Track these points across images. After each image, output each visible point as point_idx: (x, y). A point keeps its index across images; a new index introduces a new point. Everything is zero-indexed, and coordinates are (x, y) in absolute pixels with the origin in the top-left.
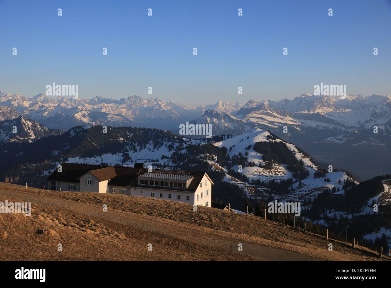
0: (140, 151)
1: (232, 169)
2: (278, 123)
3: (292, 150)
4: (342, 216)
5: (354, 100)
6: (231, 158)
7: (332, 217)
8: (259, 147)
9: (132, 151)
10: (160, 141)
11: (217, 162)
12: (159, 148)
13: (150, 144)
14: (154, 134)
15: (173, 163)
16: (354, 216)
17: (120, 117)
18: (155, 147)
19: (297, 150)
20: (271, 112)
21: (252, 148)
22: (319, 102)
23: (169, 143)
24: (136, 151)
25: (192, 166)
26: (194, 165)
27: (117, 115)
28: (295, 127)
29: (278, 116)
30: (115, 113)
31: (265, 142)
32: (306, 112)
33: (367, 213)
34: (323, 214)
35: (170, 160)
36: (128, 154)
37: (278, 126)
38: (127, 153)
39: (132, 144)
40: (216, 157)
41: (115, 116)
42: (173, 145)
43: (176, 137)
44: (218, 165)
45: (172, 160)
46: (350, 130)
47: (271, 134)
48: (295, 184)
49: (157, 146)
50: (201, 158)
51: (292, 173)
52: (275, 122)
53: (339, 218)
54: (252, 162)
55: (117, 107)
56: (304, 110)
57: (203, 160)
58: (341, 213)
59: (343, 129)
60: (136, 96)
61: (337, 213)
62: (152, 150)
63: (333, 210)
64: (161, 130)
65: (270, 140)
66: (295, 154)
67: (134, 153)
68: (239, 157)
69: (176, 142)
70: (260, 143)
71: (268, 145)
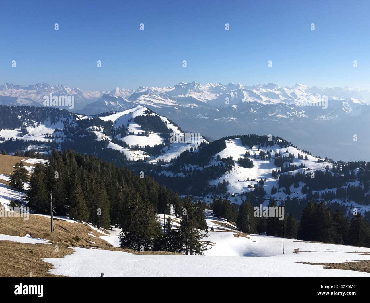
0: (38, 127)
1: (115, 137)
2: (161, 104)
3: (164, 122)
4: (195, 168)
5: (216, 87)
6: (115, 129)
7: (189, 170)
8: (139, 120)
9: (30, 127)
10: (56, 117)
11: (103, 132)
12: (55, 124)
13: (48, 121)
14: (51, 112)
15: (64, 135)
16: (204, 168)
17: (29, 101)
18: (52, 122)
19: (168, 122)
20: (156, 96)
21: (133, 120)
22: (192, 88)
23: (65, 119)
24: (34, 127)
25: (81, 137)
26: (83, 136)
27: (26, 99)
28: (174, 107)
29: (161, 99)
30: (24, 98)
31: (143, 116)
32: (182, 96)
33: (213, 165)
34: (182, 168)
35: (62, 132)
36: (26, 130)
37: (161, 106)
38: (25, 128)
39: (30, 121)
40: (102, 129)
41: (24, 100)
42: (68, 120)
43: (71, 114)
44: (104, 135)
45: (64, 132)
46: (213, 109)
47: (149, 109)
48: (165, 147)
49: (54, 122)
50: (89, 129)
51: (164, 139)
52: (159, 104)
53: (193, 170)
54: (132, 132)
55: (27, 92)
56: (181, 95)
57: (91, 131)
58: (196, 166)
59: (209, 108)
60: (43, 83)
61: (192, 167)
62: (49, 125)
63: (190, 164)
64: (58, 108)
65: (147, 114)
66: (167, 124)
67: (32, 128)
68: (122, 128)
69: (70, 118)
70: (140, 117)
71: (146, 118)
